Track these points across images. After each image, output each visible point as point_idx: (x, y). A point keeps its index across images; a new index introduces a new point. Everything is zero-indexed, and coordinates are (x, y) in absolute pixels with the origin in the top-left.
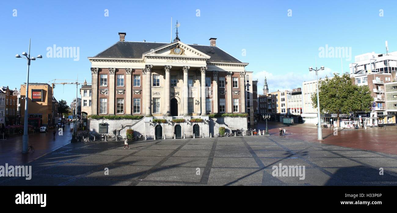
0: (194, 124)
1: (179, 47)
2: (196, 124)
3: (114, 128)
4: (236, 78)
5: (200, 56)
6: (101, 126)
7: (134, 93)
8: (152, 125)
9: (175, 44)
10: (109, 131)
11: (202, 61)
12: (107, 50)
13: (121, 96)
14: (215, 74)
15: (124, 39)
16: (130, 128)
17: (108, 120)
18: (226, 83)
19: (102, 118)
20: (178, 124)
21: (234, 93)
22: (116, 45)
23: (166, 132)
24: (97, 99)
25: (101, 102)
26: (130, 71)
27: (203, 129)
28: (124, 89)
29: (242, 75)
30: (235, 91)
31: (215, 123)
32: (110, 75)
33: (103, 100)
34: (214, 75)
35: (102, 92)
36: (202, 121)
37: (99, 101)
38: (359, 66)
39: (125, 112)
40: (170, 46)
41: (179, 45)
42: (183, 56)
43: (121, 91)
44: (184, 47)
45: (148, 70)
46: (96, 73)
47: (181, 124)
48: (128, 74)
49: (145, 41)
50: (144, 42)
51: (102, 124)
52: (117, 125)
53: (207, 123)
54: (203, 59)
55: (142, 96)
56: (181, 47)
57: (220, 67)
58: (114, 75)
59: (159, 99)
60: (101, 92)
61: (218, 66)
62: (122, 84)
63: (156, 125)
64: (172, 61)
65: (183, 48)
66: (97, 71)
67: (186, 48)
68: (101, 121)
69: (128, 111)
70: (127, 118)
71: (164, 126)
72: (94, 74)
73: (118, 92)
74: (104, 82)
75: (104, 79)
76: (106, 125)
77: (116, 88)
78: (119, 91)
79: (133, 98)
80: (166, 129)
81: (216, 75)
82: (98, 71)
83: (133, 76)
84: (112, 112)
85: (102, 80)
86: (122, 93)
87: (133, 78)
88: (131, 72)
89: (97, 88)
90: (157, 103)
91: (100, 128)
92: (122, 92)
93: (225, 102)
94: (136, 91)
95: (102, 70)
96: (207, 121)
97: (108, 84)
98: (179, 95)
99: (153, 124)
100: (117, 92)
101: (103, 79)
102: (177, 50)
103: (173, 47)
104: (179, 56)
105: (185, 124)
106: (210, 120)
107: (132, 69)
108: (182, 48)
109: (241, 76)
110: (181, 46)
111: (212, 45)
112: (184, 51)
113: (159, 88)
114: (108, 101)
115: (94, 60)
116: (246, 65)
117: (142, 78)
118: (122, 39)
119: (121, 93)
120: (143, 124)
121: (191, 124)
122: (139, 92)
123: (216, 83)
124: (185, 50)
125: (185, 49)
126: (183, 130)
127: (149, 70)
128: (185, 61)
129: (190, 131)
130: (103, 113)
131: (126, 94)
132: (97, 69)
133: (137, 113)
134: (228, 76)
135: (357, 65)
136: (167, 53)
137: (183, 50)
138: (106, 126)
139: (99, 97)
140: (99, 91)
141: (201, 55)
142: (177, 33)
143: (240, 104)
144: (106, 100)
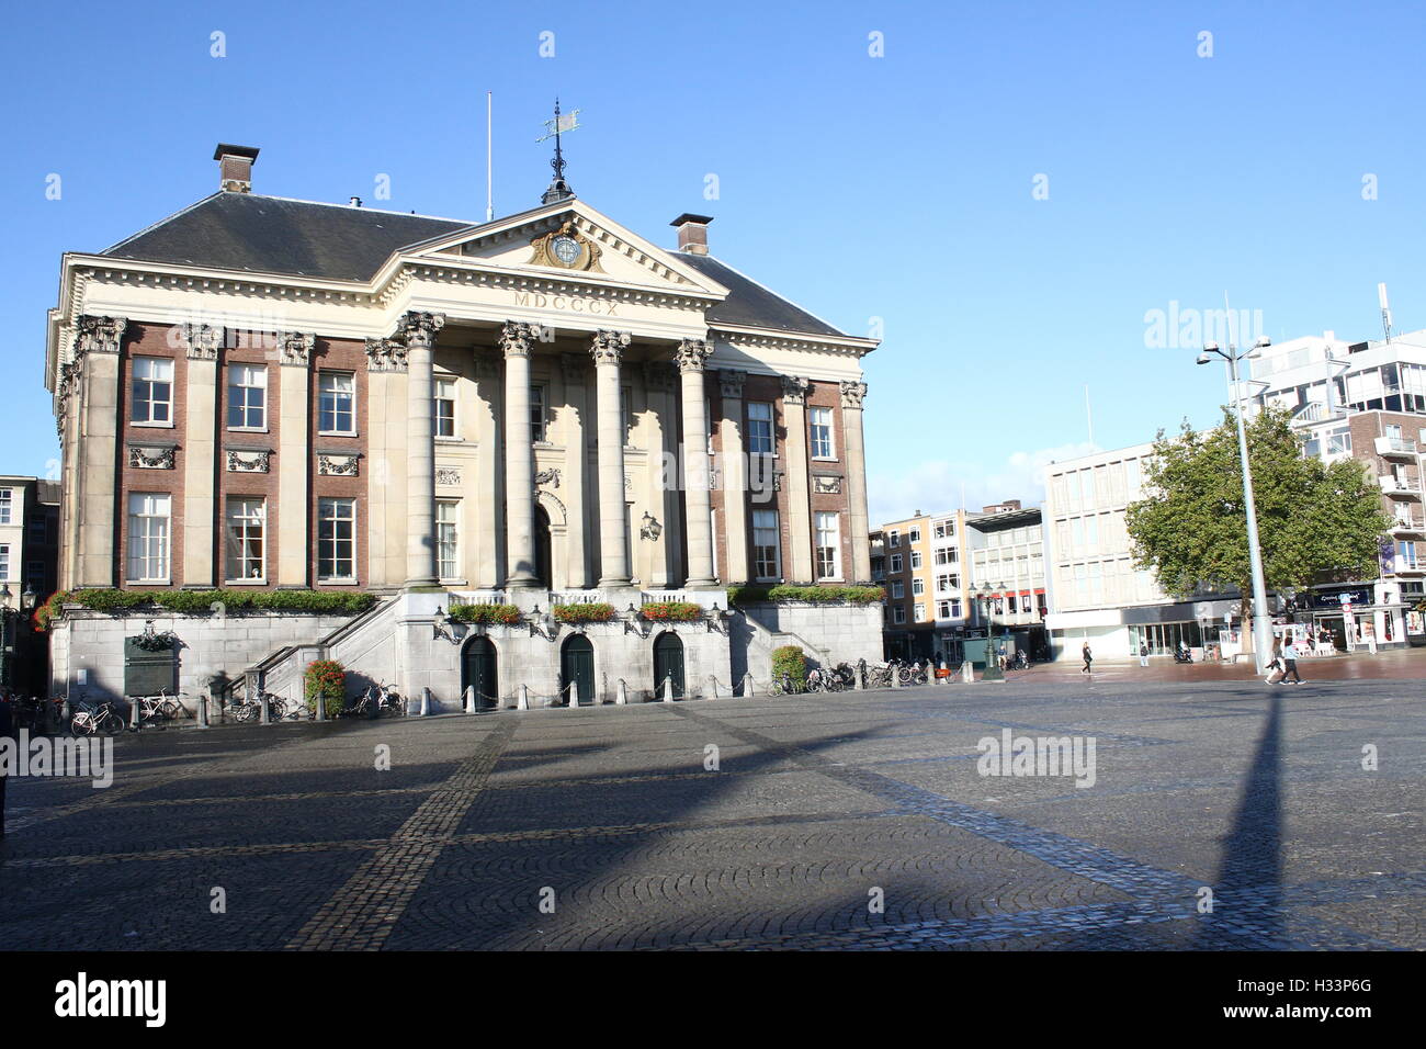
0: (657, 629)
1: (573, 233)
2: (669, 628)
3: (211, 663)
4: (826, 408)
5: (680, 286)
6: (139, 653)
7: (324, 472)
8: (447, 636)
9: (557, 217)
10: (183, 681)
11: (688, 313)
12: (164, 229)
13: (250, 482)
14: (732, 388)
15: (248, 184)
16: (321, 654)
17: (176, 615)
18: (782, 433)
19: (143, 604)
20: (578, 630)
21: (818, 484)
22: (211, 209)
23: (518, 675)
24: (111, 499)
25: (132, 516)
26: (300, 349)
27: (702, 658)
28: (267, 443)
29: (851, 397)
30: (821, 472)
31: (754, 629)
32: (191, 363)
33: (148, 501)
34: (727, 390)
35: (144, 459)
36: (695, 615)
37: (124, 508)
38: (1276, 393)
39: (273, 573)
40: (531, 225)
41: (575, 220)
42: (592, 276)
43: (251, 457)
44: (599, 233)
45: (422, 338)
46: (110, 347)
47: (594, 632)
48: (291, 365)
49: (359, 204)
50: (353, 206)
51: (148, 641)
52: (228, 646)
53: (720, 624)
54: (693, 300)
55: (364, 486)
56: (583, 230)
57: (752, 352)
58: (214, 364)
59: (454, 505)
60: (135, 456)
61: (743, 348)
62: (256, 419)
63: (467, 636)
64: (541, 302)
65: (595, 238)
66: (117, 338)
67: (611, 241)
68: (136, 625)
69: (291, 566)
70: (289, 605)
71: (508, 641)
72: (101, 351)
73: (233, 461)
74: (152, 403)
75: (156, 384)
76: (167, 647)
77: (224, 438)
78: (242, 456)
79: (315, 496)
80: (518, 657)
81: (737, 391)
82: (123, 338)
83: (316, 376)
84: (198, 570)
85: (141, 388)
86: (257, 469)
87: (316, 387)
88: (306, 353)
89: (114, 432)
90: (443, 524)
91: (133, 665)
92: (258, 462)
93: (779, 529)
94: (332, 459)
95: (146, 334)
96: (723, 616)
97: (180, 414)
98: (557, 486)
99: (449, 629)
100: (227, 458)
101: (148, 383)
102: (566, 248)
103: (543, 229)
104: (577, 274)
105: (615, 630)
106: (733, 612)
107: (312, 340)
108: (588, 236)
109: (845, 403)
110: (586, 226)
111: (690, 248)
112: (599, 254)
113: (458, 444)
114: (177, 509)
115: (99, 273)
116: (868, 350)
117: (363, 389)
118: (238, 182)
119: (250, 465)
120: (390, 633)
121: (644, 630)
122: (350, 464)
123: (737, 433)
124: (606, 247)
125: (601, 244)
126: (603, 665)
127: (426, 342)
128: (602, 305)
129: (640, 669)
130: (145, 580)
131: (277, 471)
132: (120, 327)
133: (334, 579)
134: (787, 398)
135: (1268, 391)
136: (517, 260)
137: (595, 251)
138: (169, 653)
139: (125, 487)
140: (127, 452)
141: (681, 279)
142: (558, 164)
143: (847, 542)
144: (163, 507)
